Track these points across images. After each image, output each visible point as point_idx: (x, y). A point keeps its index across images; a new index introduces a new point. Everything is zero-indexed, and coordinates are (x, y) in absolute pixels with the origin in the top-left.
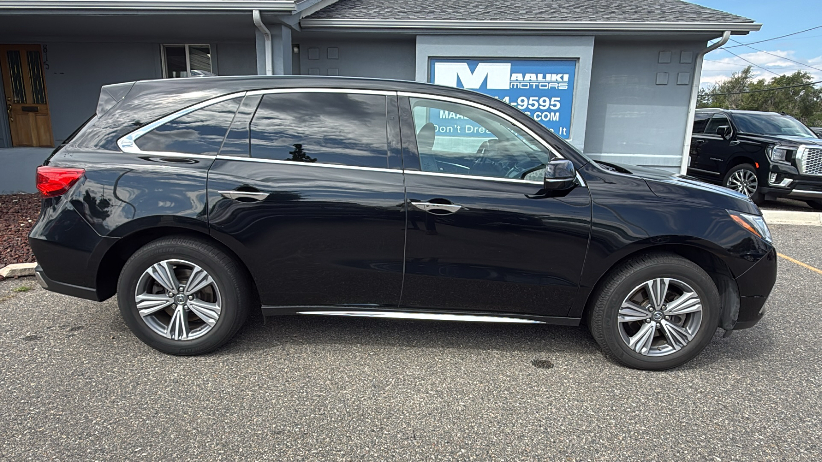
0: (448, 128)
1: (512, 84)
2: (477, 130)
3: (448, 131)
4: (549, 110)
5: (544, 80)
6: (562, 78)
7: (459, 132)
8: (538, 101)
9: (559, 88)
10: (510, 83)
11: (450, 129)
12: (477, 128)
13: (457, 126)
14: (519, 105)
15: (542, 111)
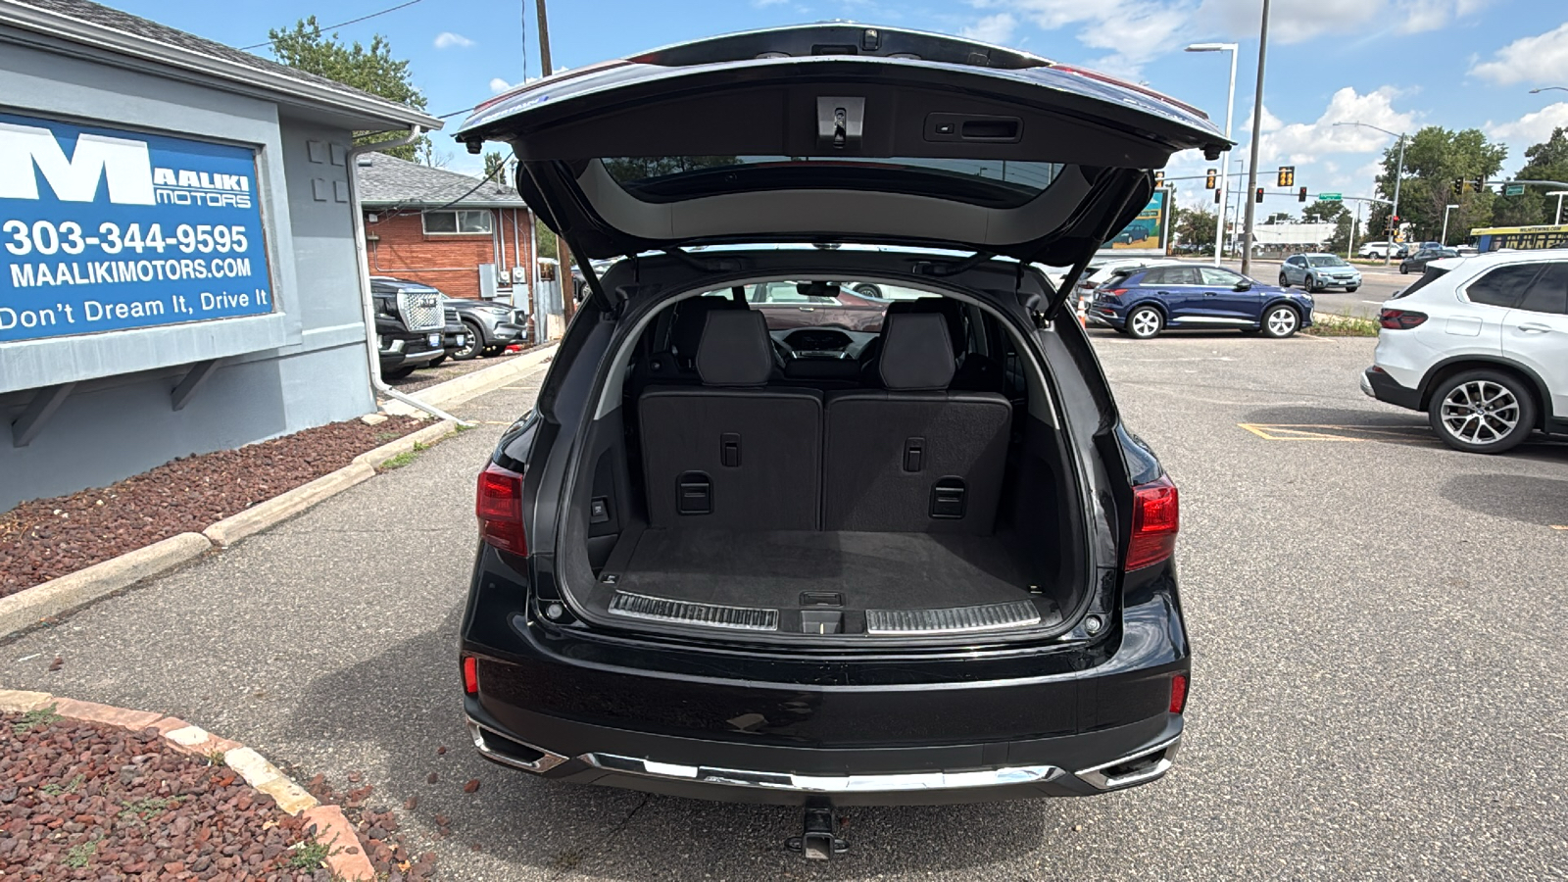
0: (42, 313)
1: (159, 191)
2: (113, 311)
3: (44, 323)
4: (233, 254)
5: (212, 186)
6: (238, 183)
7: (71, 321)
8: (211, 234)
9: (240, 206)
10: (155, 189)
11: (47, 316)
12: (111, 306)
13: (64, 307)
14: (182, 244)
15: (223, 257)
